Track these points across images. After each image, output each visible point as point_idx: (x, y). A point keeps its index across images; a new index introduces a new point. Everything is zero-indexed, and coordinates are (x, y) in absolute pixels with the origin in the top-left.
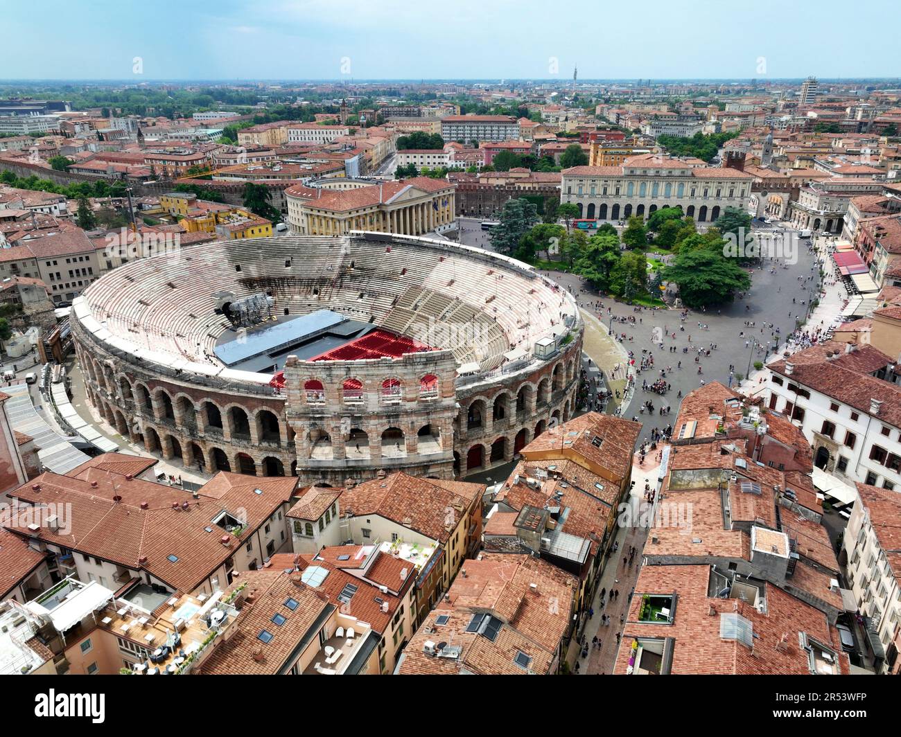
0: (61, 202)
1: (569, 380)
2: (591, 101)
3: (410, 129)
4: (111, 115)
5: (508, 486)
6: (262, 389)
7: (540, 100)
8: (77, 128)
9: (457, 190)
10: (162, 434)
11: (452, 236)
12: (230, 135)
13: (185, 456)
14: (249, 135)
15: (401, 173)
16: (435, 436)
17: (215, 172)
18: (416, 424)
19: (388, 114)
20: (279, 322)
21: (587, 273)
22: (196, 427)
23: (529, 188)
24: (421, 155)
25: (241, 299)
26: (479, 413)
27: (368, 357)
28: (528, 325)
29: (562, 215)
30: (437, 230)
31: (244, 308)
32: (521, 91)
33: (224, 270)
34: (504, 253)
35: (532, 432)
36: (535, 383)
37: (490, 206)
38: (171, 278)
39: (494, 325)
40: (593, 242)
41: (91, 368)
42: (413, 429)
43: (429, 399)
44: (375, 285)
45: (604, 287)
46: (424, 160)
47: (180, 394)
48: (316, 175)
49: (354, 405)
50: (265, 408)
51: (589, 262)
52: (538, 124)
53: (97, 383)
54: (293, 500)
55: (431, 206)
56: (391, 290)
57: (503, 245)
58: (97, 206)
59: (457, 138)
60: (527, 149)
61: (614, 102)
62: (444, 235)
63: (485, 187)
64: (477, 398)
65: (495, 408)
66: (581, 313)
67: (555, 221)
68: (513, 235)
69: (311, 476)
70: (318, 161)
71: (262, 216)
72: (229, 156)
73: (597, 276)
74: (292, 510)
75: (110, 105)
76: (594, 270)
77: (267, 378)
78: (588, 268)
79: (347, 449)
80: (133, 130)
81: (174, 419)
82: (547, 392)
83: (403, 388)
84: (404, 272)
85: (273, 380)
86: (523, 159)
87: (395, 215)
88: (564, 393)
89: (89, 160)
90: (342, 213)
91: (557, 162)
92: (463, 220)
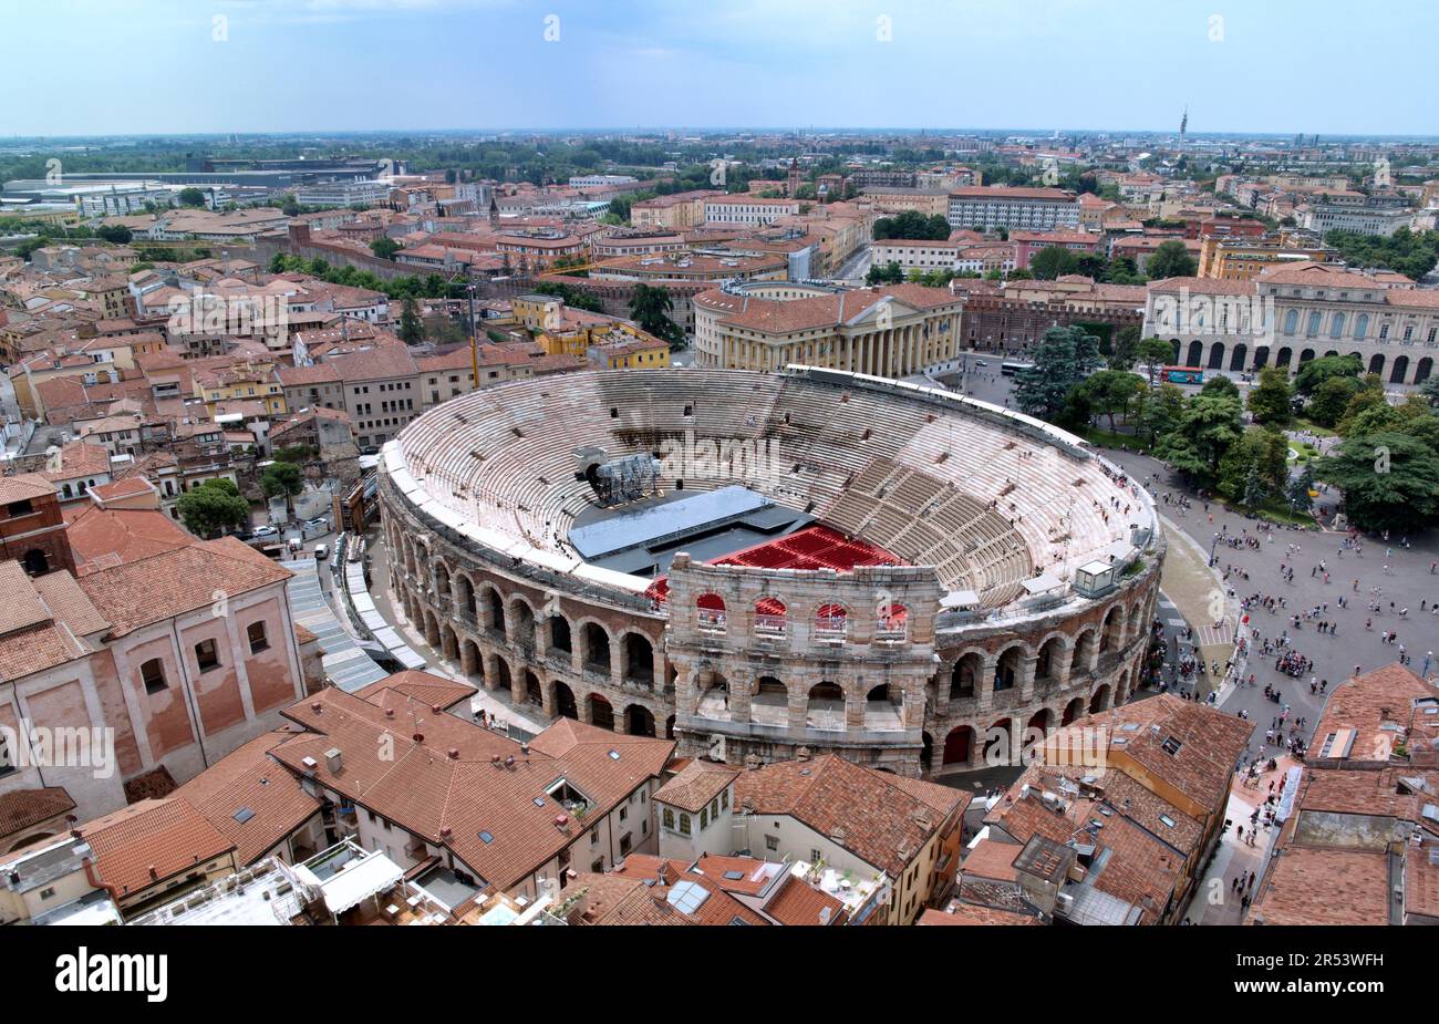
0: (380, 303)
1: (1131, 635)
2: (1209, 169)
3: (897, 207)
4: (458, 181)
5: (1009, 800)
6: (635, 599)
7: (1120, 164)
8: (412, 199)
9: (965, 307)
10: (486, 651)
11: (951, 382)
12: (620, 210)
13: (515, 688)
14: (648, 211)
15: (876, 277)
16: (896, 703)
17: (593, 266)
18: (865, 680)
19: (863, 182)
20: (667, 500)
21: (1179, 457)
22: (534, 647)
23: (1089, 309)
24: (910, 249)
25: (615, 460)
26: (971, 674)
27: (798, 566)
28: (1067, 537)
29: (1143, 356)
30: (927, 371)
31: (617, 475)
32: (1088, 150)
33: (594, 414)
34: (1037, 415)
35: (1059, 716)
36: (1072, 635)
37: (1019, 336)
38: (518, 421)
39: (1011, 532)
40: (1194, 407)
41: (399, 544)
42: (860, 688)
43: (890, 642)
44: (819, 453)
45: (1208, 485)
46: (915, 257)
47: (516, 596)
48: (743, 275)
49: (769, 640)
50: (635, 630)
51: (1185, 440)
52: (1113, 205)
53: (405, 567)
54: (665, 775)
55: (921, 331)
56: (845, 463)
57: (1037, 402)
58: (427, 310)
59: (973, 223)
60: (1090, 245)
61: (1250, 171)
62: (938, 379)
63: (1013, 305)
64: (970, 649)
65: (999, 670)
66: (1162, 525)
67: (1131, 367)
68: (1055, 385)
69: (694, 742)
70: (748, 253)
71: (656, 335)
72: (616, 242)
73: (1196, 465)
74: (661, 790)
75: (457, 166)
76: (1193, 454)
77: (642, 584)
78: (1181, 449)
79: (754, 707)
80: (486, 201)
81: (504, 630)
82: (1091, 653)
83: (850, 621)
84: (867, 435)
85: (651, 587)
86: (1082, 262)
87: (861, 343)
88: (1121, 657)
89: (423, 243)
90: (777, 335)
91: (1141, 269)
92: (972, 357)
